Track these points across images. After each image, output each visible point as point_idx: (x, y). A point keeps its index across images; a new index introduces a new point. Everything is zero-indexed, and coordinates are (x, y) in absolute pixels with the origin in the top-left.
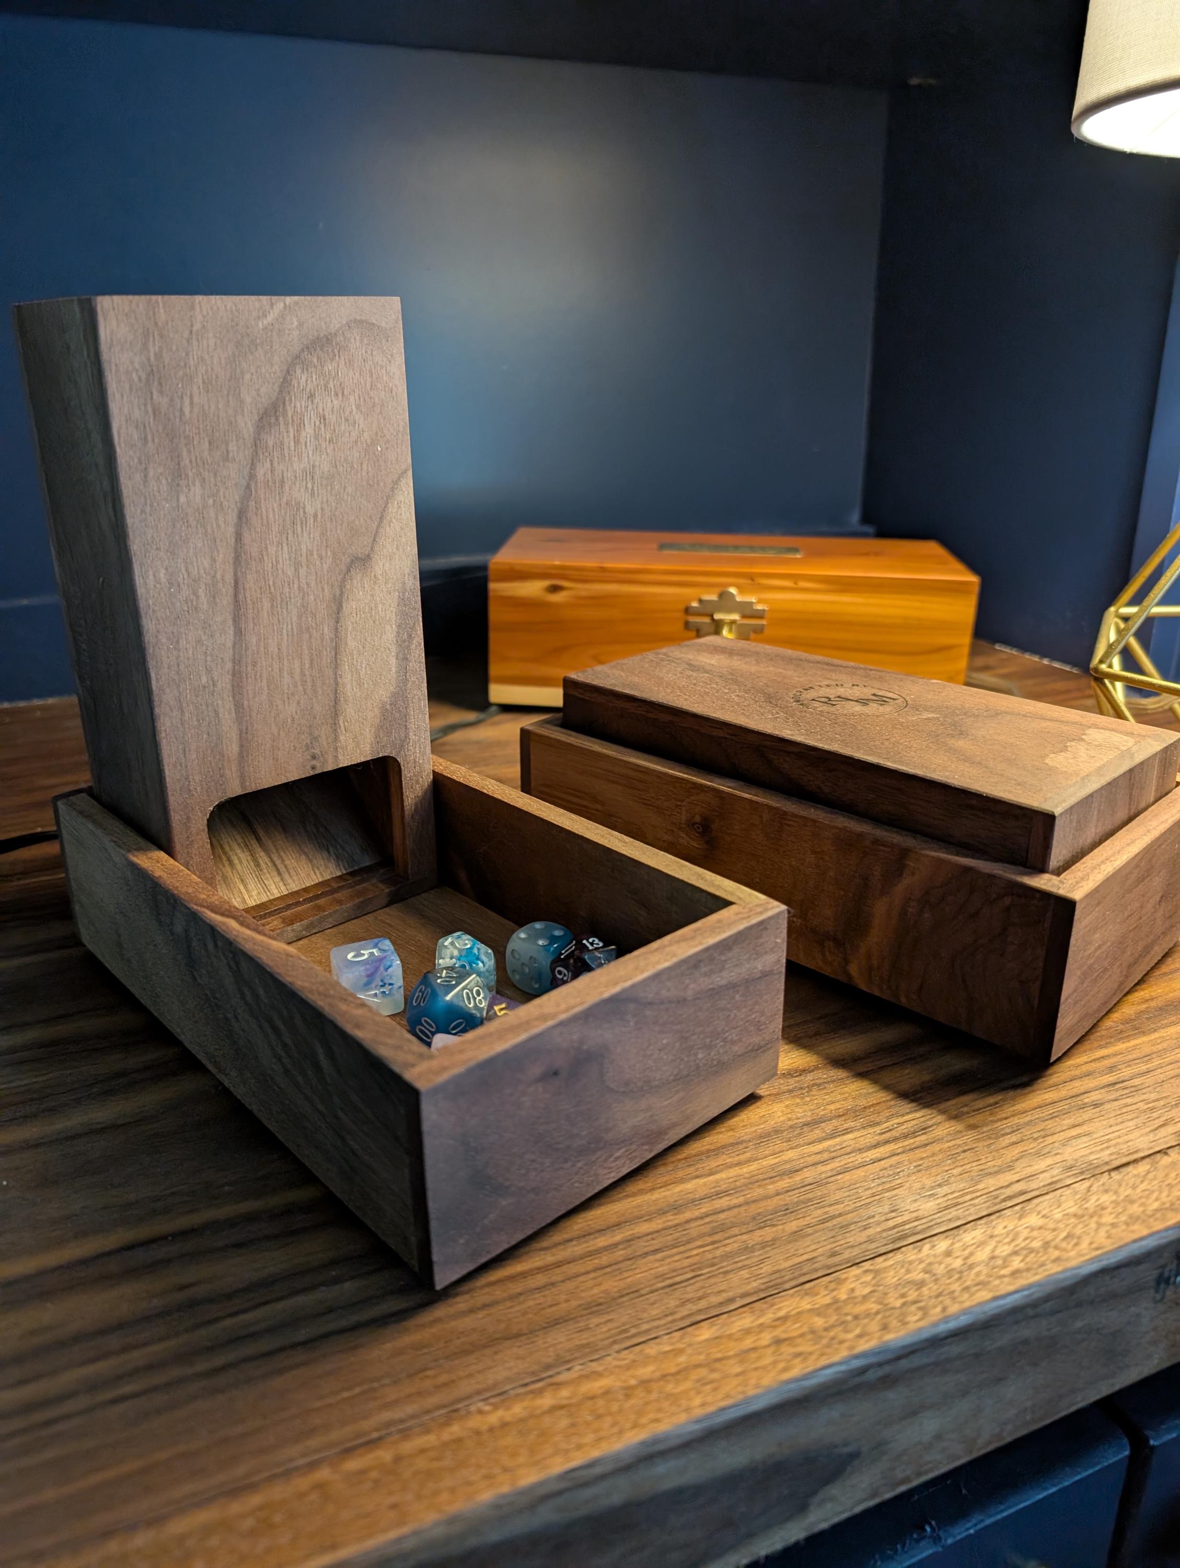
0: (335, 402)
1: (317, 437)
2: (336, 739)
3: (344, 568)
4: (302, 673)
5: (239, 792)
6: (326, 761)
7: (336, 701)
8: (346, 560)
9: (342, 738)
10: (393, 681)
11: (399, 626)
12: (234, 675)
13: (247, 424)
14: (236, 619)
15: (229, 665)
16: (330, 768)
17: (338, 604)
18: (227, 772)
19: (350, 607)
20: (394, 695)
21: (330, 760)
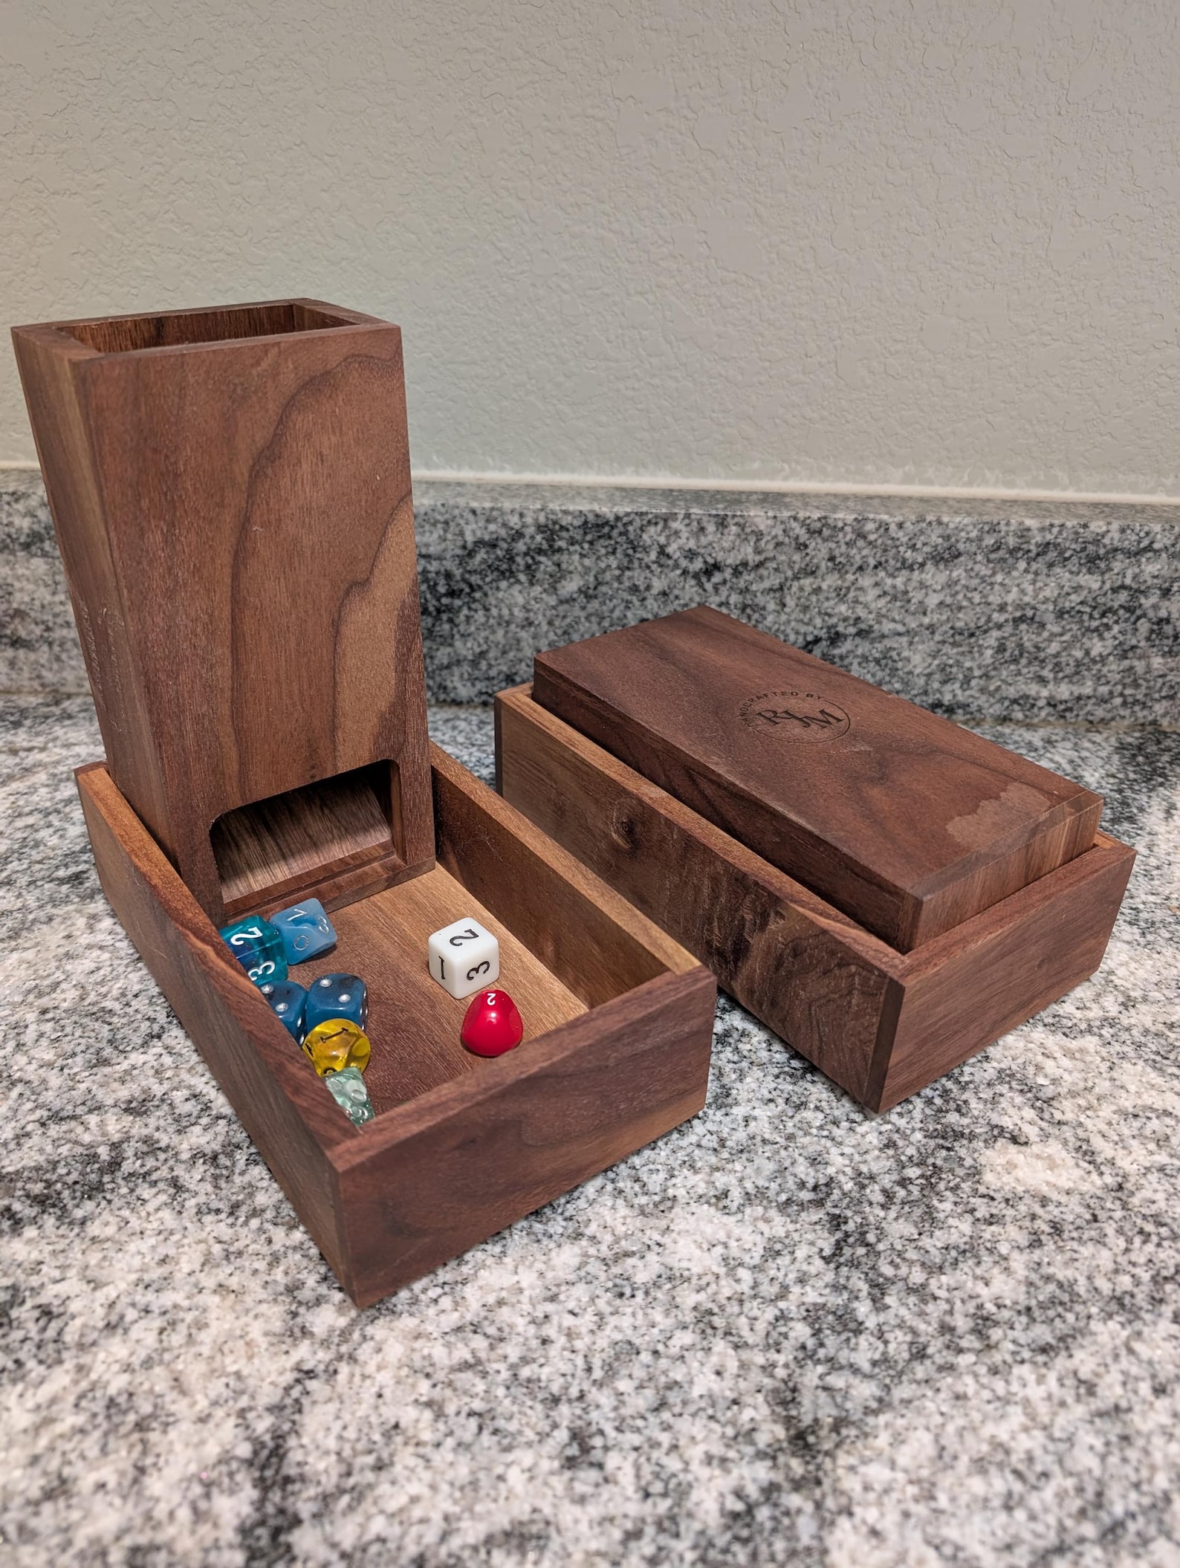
0: (333, 438)
1: (313, 474)
2: (335, 749)
3: (341, 593)
4: (301, 693)
5: (240, 804)
6: (325, 770)
7: (335, 715)
8: (344, 586)
9: (340, 748)
10: (392, 692)
11: (399, 642)
12: (232, 702)
13: (241, 470)
14: (234, 650)
15: (228, 694)
16: (329, 775)
17: (336, 625)
18: (228, 788)
19: (348, 631)
20: (393, 705)
21: (329, 767)
